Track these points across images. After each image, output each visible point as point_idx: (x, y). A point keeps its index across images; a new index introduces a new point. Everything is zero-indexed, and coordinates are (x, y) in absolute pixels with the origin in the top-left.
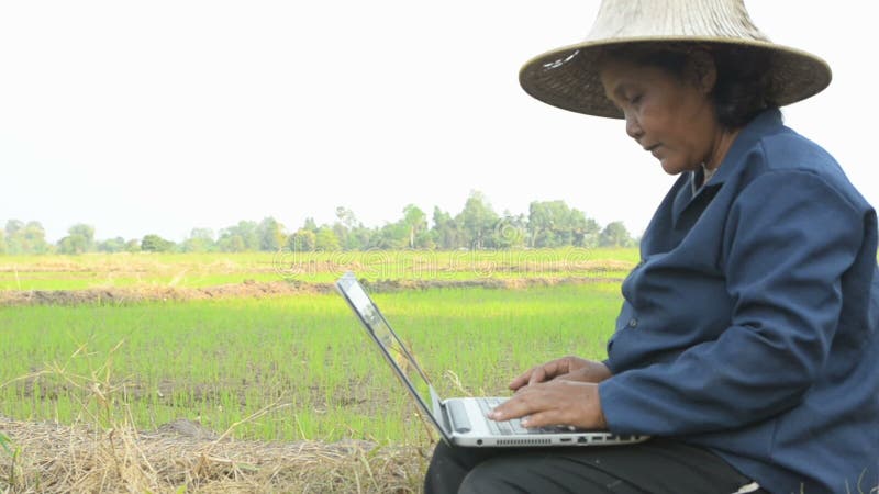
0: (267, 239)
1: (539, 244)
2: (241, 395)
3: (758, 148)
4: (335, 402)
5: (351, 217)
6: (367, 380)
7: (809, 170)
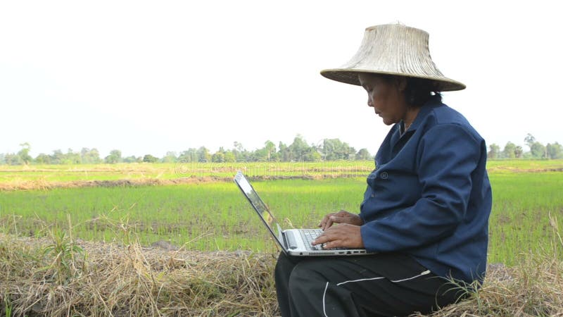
0: (202, 157)
1: (328, 159)
2: (190, 229)
3: (432, 113)
4: (233, 233)
5: (241, 146)
6: (248, 222)
7: (456, 123)
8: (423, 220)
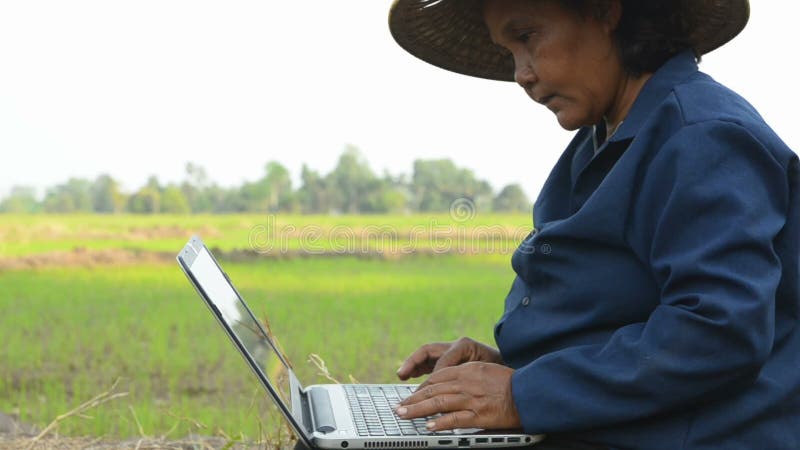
0: (101, 198)
1: (423, 207)
2: (68, 382)
3: (672, 99)
4: (180, 392)
5: (202, 173)
6: (218, 365)
7: (730, 120)
8: (671, 362)
